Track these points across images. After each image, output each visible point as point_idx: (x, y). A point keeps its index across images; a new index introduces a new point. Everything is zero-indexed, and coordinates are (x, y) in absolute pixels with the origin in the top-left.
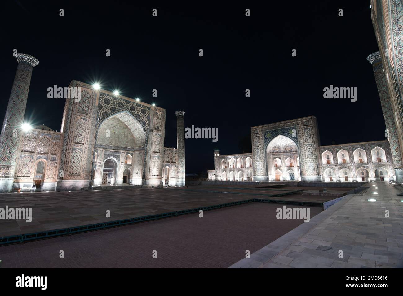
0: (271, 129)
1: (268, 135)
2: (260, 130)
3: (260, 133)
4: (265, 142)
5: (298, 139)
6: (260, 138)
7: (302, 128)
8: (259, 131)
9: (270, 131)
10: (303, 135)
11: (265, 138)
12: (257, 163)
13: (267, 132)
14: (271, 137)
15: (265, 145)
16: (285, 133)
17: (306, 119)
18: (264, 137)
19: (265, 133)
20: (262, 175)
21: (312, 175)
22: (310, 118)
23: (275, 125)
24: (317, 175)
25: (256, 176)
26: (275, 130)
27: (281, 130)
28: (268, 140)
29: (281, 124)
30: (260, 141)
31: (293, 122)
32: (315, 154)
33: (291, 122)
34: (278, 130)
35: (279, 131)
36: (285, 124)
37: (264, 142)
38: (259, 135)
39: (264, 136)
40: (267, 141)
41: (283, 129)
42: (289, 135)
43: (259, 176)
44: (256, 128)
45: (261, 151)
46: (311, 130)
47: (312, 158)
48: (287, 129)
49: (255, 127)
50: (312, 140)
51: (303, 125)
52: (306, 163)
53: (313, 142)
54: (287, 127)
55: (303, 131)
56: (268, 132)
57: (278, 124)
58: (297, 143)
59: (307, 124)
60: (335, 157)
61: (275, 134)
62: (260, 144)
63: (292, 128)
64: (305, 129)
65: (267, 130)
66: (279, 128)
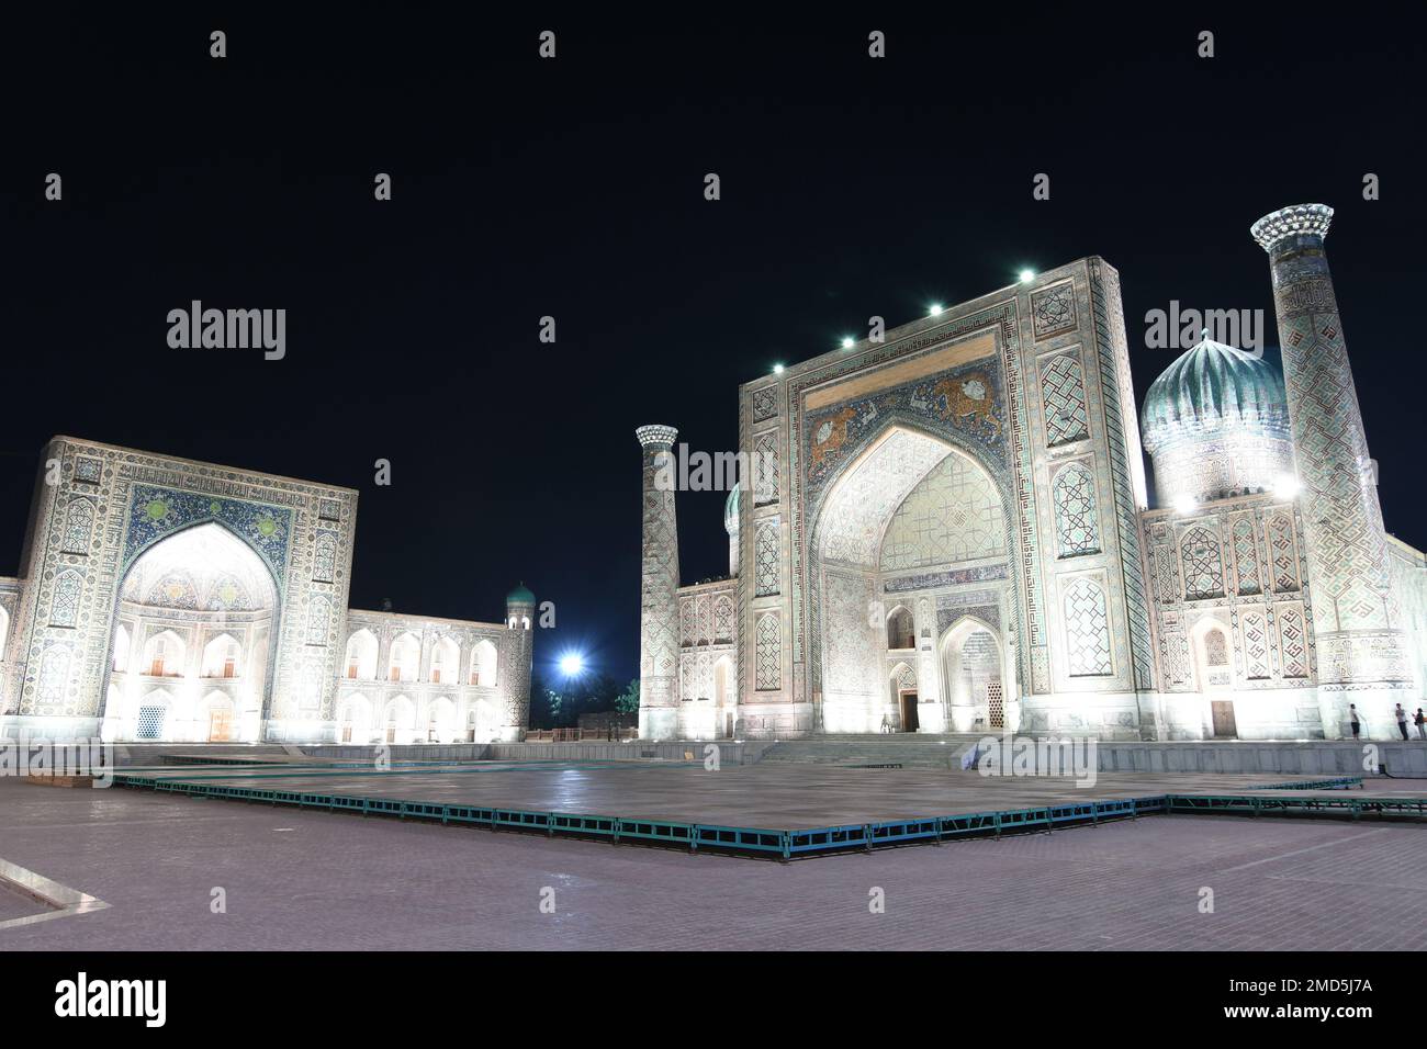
0: (176, 485)
1: (157, 510)
2: (116, 470)
3: (111, 485)
4: (131, 538)
5: (287, 563)
6: (103, 509)
7: (313, 522)
8: (109, 473)
9: (170, 495)
10: (309, 554)
11: (136, 522)
13: (155, 492)
14: (168, 522)
15: (128, 555)
16: (235, 518)
17: (332, 494)
18: (128, 513)
19: (142, 497)
20: (69, 713)
21: (309, 717)
22: (347, 497)
23: (202, 472)
24: (325, 717)
26: (199, 498)
27: (225, 504)
28: (150, 530)
29: (231, 477)
30: (100, 527)
31: (284, 486)
32: (333, 637)
33: (276, 485)
34: (209, 502)
35: (215, 509)
36: (253, 485)
37: (125, 535)
38: (106, 492)
39: (129, 505)
40: (141, 534)
41: (236, 504)
42: (256, 536)
44: (91, 451)
45: (92, 580)
46: (342, 543)
47: (321, 649)
48: (253, 509)
49: (90, 444)
50: (336, 579)
51: (317, 513)
52: (297, 666)
53: (337, 590)
54: (255, 502)
55: (311, 538)
56: (159, 495)
57: (218, 473)
58: (278, 576)
59: (333, 514)
60: (383, 656)
61: (190, 513)
62: (97, 544)
63: (274, 511)
64: (320, 532)
65: (152, 480)
66: (216, 491)
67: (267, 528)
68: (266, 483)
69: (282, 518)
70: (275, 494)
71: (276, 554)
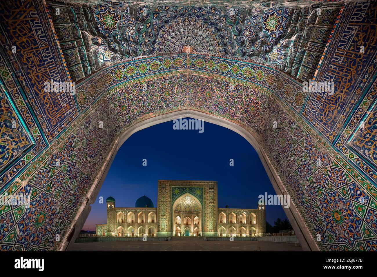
0: (179, 186)
1: (177, 191)
2: (168, 185)
3: (168, 188)
4: (173, 198)
5: (203, 199)
6: (167, 193)
7: (208, 190)
8: (167, 186)
9: (179, 188)
10: (208, 197)
11: (173, 194)
12: (162, 219)
13: (176, 188)
14: (179, 194)
15: (172, 201)
16: (192, 191)
17: (211, 183)
18: (171, 193)
19: (173, 189)
20: (167, 231)
21: (211, 231)
22: (215, 183)
23: (184, 182)
24: (215, 231)
25: (160, 231)
26: (184, 188)
27: (189, 188)
28: (176, 196)
29: (190, 182)
30: (167, 196)
31: (201, 182)
32: (215, 214)
33: (199, 182)
34: (186, 188)
35: (187, 190)
36: (195, 184)
37: (171, 197)
38: (167, 189)
39: (171, 191)
40: (174, 197)
41: (191, 188)
42: (196, 194)
43: (163, 231)
44: (164, 182)
45: (167, 206)
46: (215, 193)
47: (213, 217)
48: (195, 189)
50: (214, 201)
51: (209, 187)
52: (208, 221)
53: (215, 204)
54: (195, 187)
55: (208, 193)
56: (177, 188)
57: (187, 182)
58: (202, 202)
59: (212, 187)
60: (227, 218)
61: (183, 191)
62: (167, 200)
63: (199, 188)
64: (210, 191)
65: (174, 186)
66: (187, 186)
67: (198, 192)
68: (197, 182)
69: (201, 190)
70: (199, 184)
71: (201, 198)
